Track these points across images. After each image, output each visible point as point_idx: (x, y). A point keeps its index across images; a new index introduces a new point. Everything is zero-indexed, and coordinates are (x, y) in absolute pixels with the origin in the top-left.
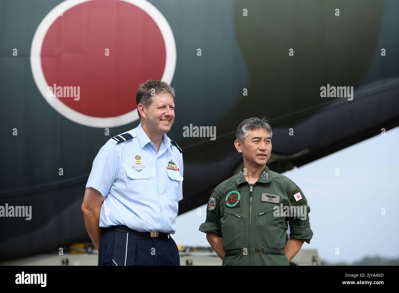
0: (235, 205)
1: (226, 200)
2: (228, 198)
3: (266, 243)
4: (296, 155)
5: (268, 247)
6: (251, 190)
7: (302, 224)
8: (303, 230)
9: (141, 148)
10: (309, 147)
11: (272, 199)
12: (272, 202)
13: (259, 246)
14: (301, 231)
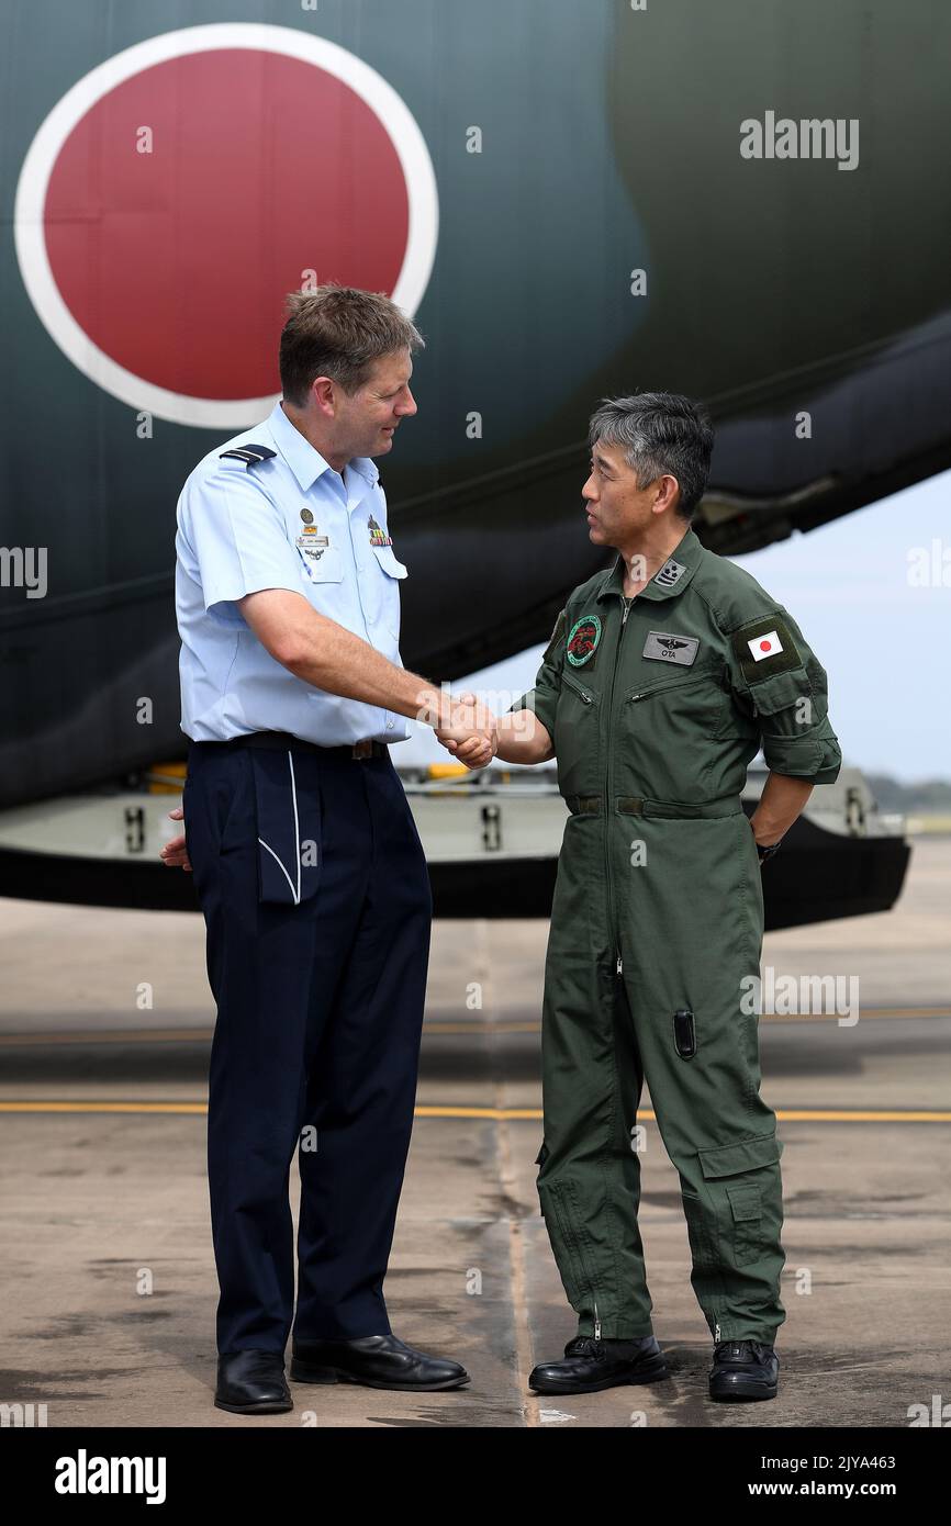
0: (583, 661)
1: (570, 641)
2: (575, 638)
3: (650, 787)
4: (796, 498)
5: (656, 797)
6: (624, 621)
7: (784, 729)
8: (786, 749)
9: (301, 489)
10: (835, 474)
11: (674, 650)
12: (672, 660)
13: (629, 794)
14: (782, 750)
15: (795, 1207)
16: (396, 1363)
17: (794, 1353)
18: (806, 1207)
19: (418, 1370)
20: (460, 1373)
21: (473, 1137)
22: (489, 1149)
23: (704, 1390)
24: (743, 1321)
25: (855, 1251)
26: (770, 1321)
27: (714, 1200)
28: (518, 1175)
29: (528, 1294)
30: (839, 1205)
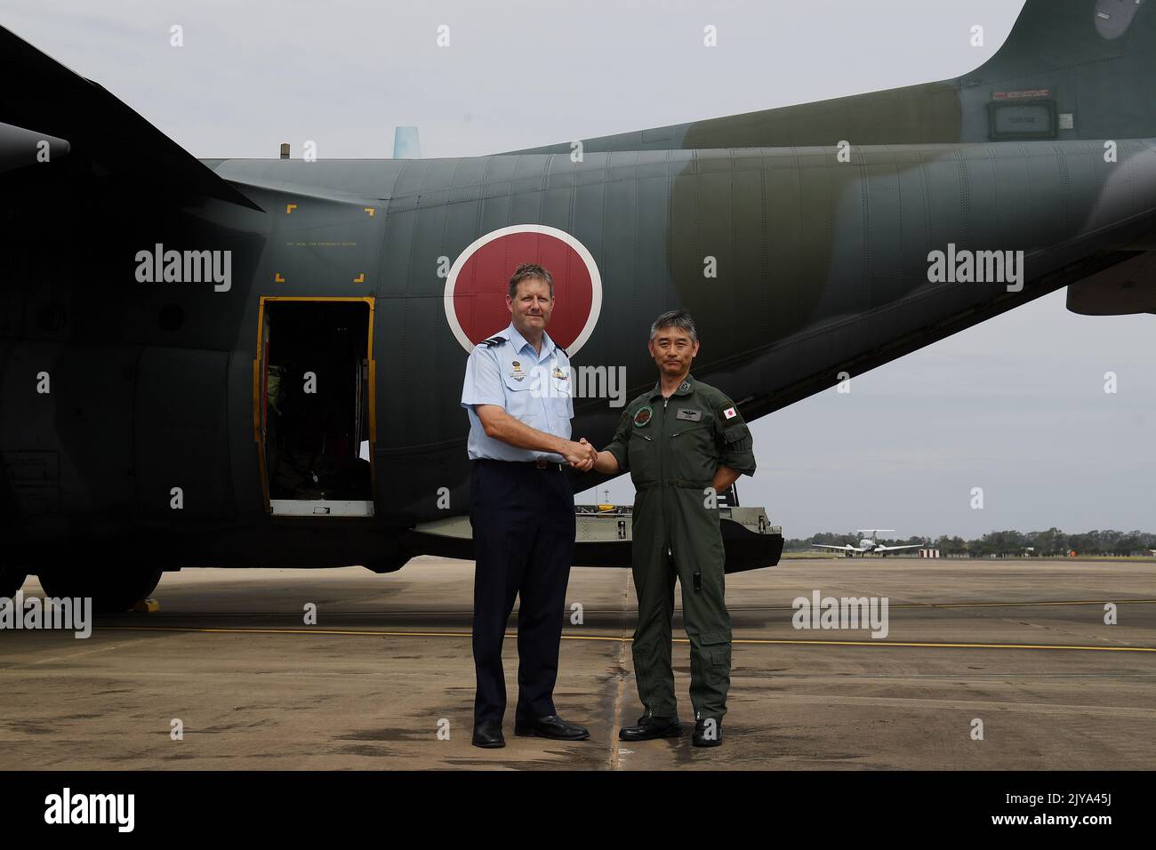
0: (644, 424)
3: (681, 473)
5: (684, 478)
6: (666, 405)
7: (737, 449)
8: (737, 457)
9: (517, 352)
11: (691, 415)
12: (690, 419)
14: (735, 458)
15: (735, 673)
16: (559, 728)
17: (730, 727)
18: (740, 673)
19: (568, 731)
20: (586, 732)
21: (611, 647)
22: (617, 651)
23: (691, 741)
24: (709, 711)
25: (758, 689)
26: (721, 712)
27: (705, 654)
28: (626, 659)
29: (622, 704)
30: (754, 672)
